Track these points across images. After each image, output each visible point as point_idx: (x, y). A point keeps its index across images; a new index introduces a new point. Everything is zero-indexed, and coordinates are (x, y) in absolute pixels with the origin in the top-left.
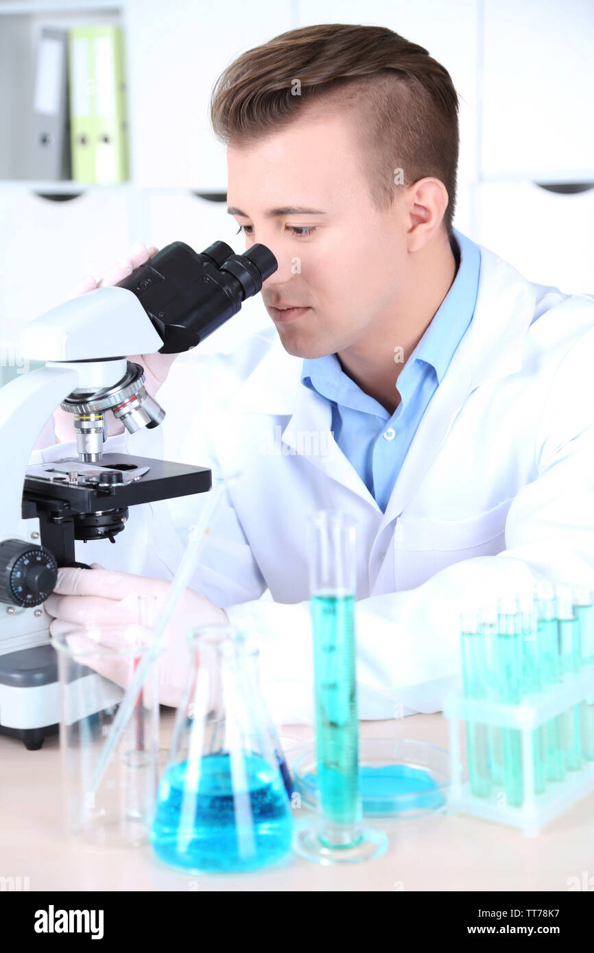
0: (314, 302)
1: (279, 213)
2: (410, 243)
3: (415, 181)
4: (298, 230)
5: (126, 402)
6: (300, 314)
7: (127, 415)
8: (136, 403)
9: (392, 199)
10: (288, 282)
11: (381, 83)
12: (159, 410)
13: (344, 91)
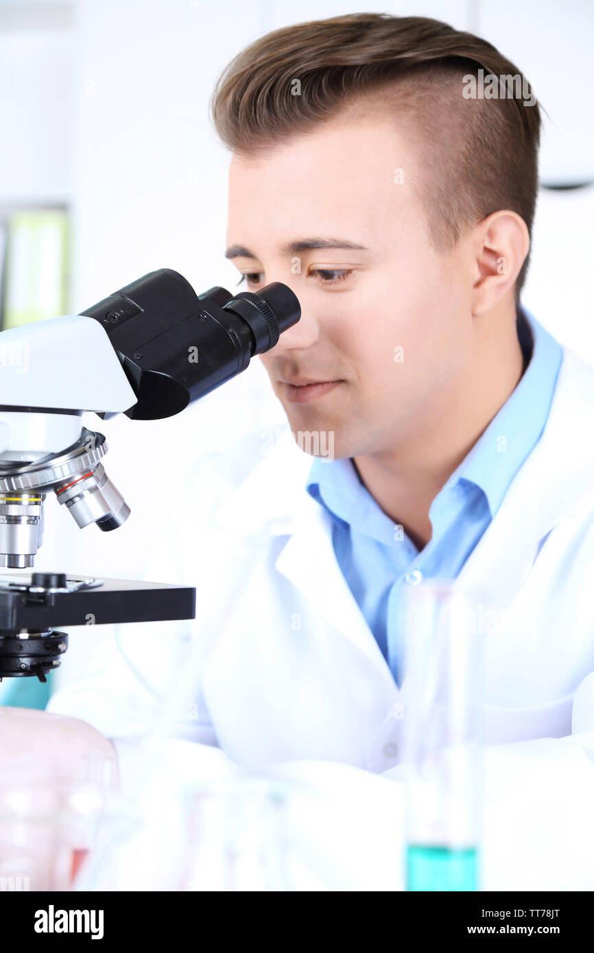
0: (349, 374)
1: (303, 248)
2: (476, 301)
3: (487, 215)
4: (327, 275)
5: (76, 479)
6: (327, 391)
7: (77, 499)
8: (91, 482)
9: (456, 236)
10: (309, 348)
11: (447, 82)
12: (122, 504)
13: (398, 88)
